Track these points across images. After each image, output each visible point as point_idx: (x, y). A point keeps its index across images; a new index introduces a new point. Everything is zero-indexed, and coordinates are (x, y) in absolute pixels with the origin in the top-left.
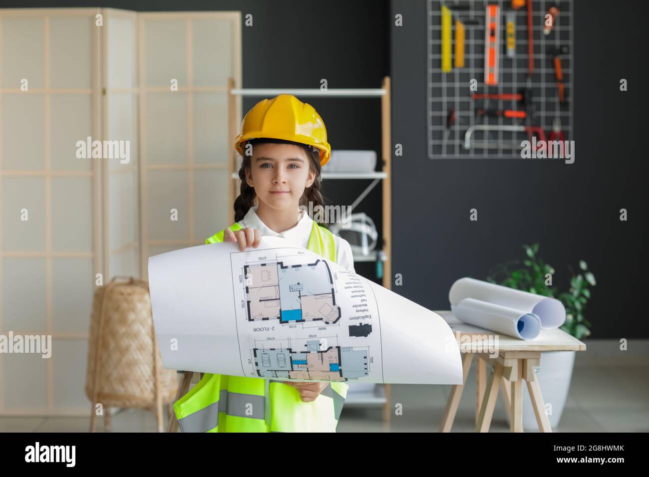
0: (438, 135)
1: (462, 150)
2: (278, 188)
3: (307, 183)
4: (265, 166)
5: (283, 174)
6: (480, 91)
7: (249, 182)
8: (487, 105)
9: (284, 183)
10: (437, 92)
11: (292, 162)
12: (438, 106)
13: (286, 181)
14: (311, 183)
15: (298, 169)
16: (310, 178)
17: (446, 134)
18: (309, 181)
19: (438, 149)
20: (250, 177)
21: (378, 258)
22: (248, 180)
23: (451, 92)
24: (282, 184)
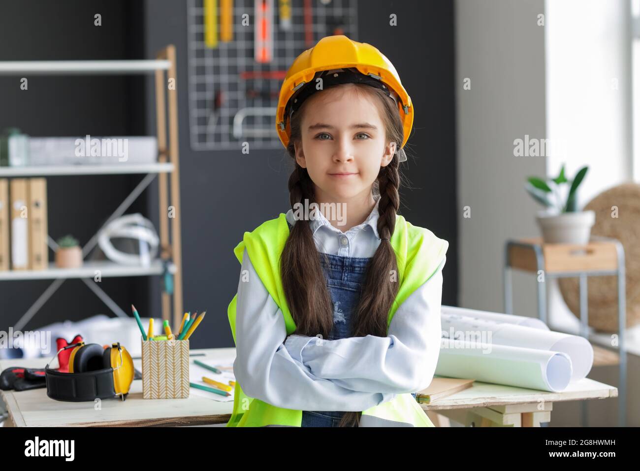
0: (203, 121)
1: (232, 138)
2: (341, 169)
3: (383, 160)
4: (321, 137)
5: (348, 148)
6: (250, 69)
7: (300, 160)
8: (259, 84)
9: (349, 160)
10: (201, 71)
11: (360, 130)
12: (202, 87)
13: (352, 158)
14: (389, 160)
15: (370, 139)
16: (387, 152)
17: (213, 119)
18: (387, 157)
19: (203, 138)
20: (302, 155)
21: (166, 271)
22: (299, 158)
23: (217, 70)
24: (346, 162)
